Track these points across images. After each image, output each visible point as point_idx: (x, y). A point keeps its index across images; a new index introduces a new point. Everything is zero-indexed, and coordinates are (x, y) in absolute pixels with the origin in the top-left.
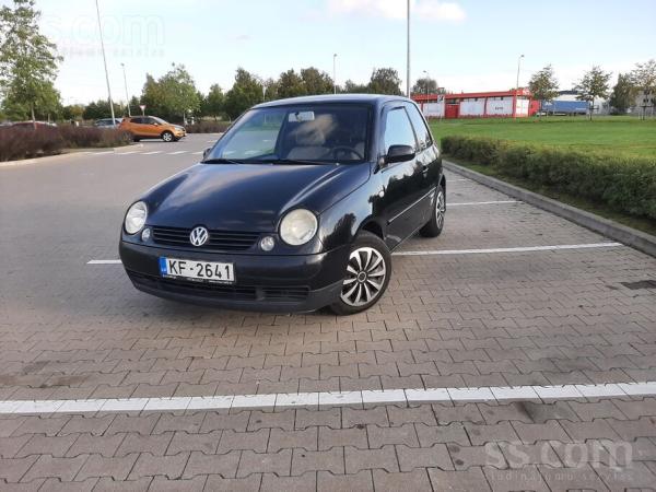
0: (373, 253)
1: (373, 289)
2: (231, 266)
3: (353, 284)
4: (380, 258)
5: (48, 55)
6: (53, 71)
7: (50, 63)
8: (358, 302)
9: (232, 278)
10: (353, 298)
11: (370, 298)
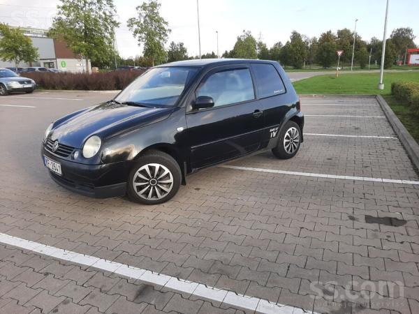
1: (163, 190)
2: (60, 166)
4: (167, 171)
5: (163, 28)
6: (166, 38)
7: (164, 33)
9: (61, 173)
10: (147, 194)
11: (160, 196)
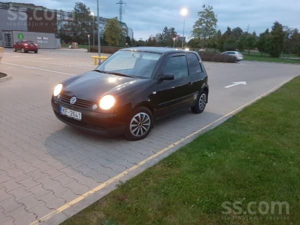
0: (146, 116)
1: (144, 130)
2: (81, 113)
3: (136, 127)
4: (149, 118)
8: (137, 135)
9: (81, 119)
10: (135, 133)
11: (142, 134)
